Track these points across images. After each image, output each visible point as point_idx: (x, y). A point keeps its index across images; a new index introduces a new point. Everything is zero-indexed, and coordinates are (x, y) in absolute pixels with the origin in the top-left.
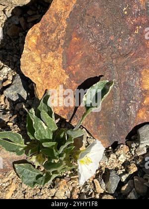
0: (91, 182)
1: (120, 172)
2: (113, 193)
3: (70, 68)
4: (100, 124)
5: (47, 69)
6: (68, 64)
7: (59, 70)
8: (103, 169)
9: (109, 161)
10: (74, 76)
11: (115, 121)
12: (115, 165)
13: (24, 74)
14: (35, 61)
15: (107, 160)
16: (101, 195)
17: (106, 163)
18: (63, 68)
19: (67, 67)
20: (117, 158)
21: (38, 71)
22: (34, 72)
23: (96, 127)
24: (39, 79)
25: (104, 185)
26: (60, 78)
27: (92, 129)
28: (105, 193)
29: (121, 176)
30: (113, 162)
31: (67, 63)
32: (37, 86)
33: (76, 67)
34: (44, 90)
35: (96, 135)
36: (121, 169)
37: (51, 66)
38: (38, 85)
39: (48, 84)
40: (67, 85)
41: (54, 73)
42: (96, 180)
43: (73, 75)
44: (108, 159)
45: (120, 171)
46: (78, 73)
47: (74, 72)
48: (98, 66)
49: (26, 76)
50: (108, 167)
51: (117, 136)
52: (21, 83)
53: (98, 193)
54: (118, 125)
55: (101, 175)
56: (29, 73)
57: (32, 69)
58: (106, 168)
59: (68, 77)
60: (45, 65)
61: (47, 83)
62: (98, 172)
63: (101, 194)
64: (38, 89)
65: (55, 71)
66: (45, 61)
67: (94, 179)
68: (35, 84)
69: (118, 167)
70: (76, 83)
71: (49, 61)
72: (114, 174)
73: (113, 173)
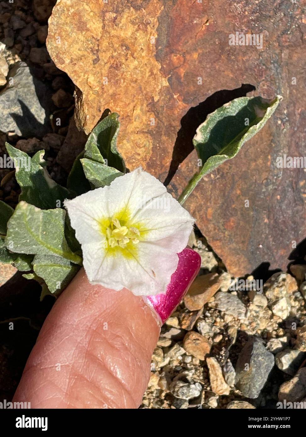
0: (197, 362)
1: (276, 344)
2: (256, 397)
3: (174, 58)
4: (232, 215)
5: (115, 54)
6: (171, 48)
7: (145, 61)
8: (233, 332)
9: (249, 314)
10: (180, 83)
11: (270, 211)
12: (263, 325)
13: (56, 61)
14: (88, 30)
15: (243, 310)
16: (223, 399)
17: (242, 317)
18: (157, 57)
19: (166, 55)
20: (270, 307)
21: (92, 57)
22: (80, 59)
23: (221, 221)
24: (91, 79)
25: (232, 374)
26: (147, 82)
27: (211, 226)
28: (233, 397)
29: (278, 354)
30: (257, 317)
31: (169, 45)
32: (84, 96)
33: (188, 57)
34: (102, 111)
35: (219, 244)
36: (278, 336)
37: (128, 48)
38: (88, 95)
39: (113, 96)
40: (161, 104)
41: (132, 67)
42: (212, 361)
43: (178, 78)
44: (247, 306)
45: (275, 340)
46: (191, 76)
47: (182, 70)
48: (244, 62)
49: (59, 66)
50: (245, 328)
51: (269, 248)
52: (33, 88)
53: (214, 395)
54: (276, 222)
55: (226, 347)
56: (67, 61)
57: (76, 51)
58: (239, 332)
59: (165, 83)
60: (111, 44)
61: (111, 92)
62: (218, 339)
63: (223, 397)
64: (86, 107)
65: (136, 63)
66: (113, 32)
67: (207, 356)
68: (80, 93)
69: (270, 329)
70: (184, 100)
71: (122, 34)
72: (263, 350)
73: (258, 346)
